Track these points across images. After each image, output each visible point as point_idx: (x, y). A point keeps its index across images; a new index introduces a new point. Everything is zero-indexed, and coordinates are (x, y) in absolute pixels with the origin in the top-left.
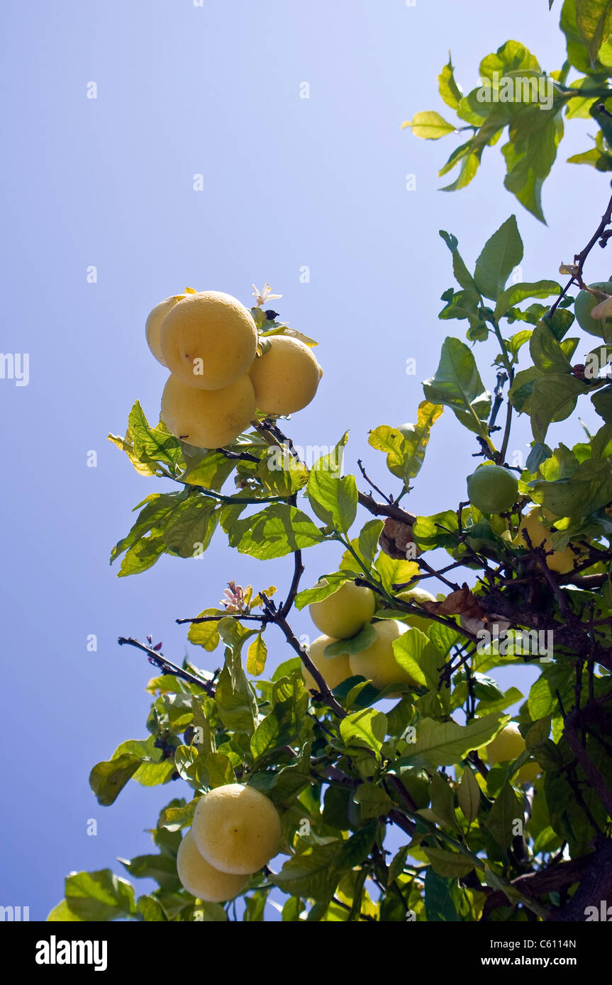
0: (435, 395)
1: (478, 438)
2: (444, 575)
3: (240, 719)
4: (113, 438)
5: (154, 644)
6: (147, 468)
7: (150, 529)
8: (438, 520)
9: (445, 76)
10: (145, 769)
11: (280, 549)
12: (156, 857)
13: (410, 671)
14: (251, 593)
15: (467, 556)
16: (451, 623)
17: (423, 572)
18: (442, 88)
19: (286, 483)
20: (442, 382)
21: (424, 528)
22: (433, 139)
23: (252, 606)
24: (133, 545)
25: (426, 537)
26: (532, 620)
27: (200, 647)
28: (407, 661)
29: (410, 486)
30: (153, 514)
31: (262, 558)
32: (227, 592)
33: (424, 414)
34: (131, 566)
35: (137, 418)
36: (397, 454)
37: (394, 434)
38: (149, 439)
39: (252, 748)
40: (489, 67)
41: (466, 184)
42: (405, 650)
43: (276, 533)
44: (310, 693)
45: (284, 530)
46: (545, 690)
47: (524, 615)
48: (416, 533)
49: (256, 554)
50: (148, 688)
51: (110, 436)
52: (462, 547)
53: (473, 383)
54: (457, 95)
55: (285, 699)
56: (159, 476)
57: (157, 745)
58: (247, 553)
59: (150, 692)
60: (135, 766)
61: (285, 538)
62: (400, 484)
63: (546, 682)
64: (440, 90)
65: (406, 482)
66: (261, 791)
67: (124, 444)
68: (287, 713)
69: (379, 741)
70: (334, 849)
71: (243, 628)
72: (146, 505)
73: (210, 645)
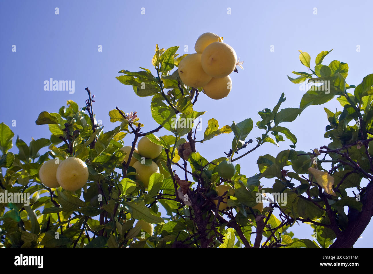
0: (234, 128)
1: (231, 150)
2: (187, 173)
3: (99, 147)
4: (157, 46)
5: (93, 99)
6: (155, 63)
7: (138, 77)
8: (202, 159)
9: (324, 53)
10: (55, 126)
11: (159, 120)
12: (27, 146)
13: (150, 184)
14: (138, 121)
15: (198, 176)
16: (176, 187)
17: (183, 166)
18: (320, 55)
19: (183, 109)
20: (238, 127)
21: (195, 157)
22: (302, 63)
23: (133, 124)
24: (129, 75)
25: (193, 159)
26: (197, 210)
27: (110, 118)
28: (152, 180)
29: (204, 142)
30: (143, 75)
31: (153, 116)
32: (132, 113)
33: (225, 129)
34: (122, 79)
35: (173, 50)
36: (211, 131)
37: (217, 126)
38: (168, 58)
39: (96, 158)
40: (335, 63)
41: (295, 83)
42: (155, 178)
43: (165, 116)
44: (123, 162)
45: (167, 118)
46: (173, 225)
47: (197, 207)
48: (192, 155)
49: (153, 114)
50: (68, 101)
51: (157, 45)
52: (199, 172)
53: (244, 136)
54: (321, 62)
55: (116, 156)
56: (155, 68)
57: (65, 125)
58: (152, 110)
59: (67, 103)
60: (54, 123)
61: (165, 119)
62: (203, 138)
63: (176, 224)
64: (319, 54)
65: (204, 140)
66: (89, 173)
67: (158, 50)
68: (114, 160)
69: (126, 193)
70: (80, 203)
71: (127, 127)
72: (145, 71)
73: (113, 120)
